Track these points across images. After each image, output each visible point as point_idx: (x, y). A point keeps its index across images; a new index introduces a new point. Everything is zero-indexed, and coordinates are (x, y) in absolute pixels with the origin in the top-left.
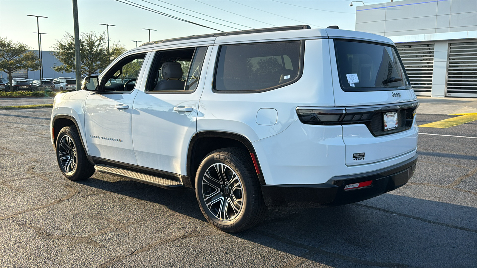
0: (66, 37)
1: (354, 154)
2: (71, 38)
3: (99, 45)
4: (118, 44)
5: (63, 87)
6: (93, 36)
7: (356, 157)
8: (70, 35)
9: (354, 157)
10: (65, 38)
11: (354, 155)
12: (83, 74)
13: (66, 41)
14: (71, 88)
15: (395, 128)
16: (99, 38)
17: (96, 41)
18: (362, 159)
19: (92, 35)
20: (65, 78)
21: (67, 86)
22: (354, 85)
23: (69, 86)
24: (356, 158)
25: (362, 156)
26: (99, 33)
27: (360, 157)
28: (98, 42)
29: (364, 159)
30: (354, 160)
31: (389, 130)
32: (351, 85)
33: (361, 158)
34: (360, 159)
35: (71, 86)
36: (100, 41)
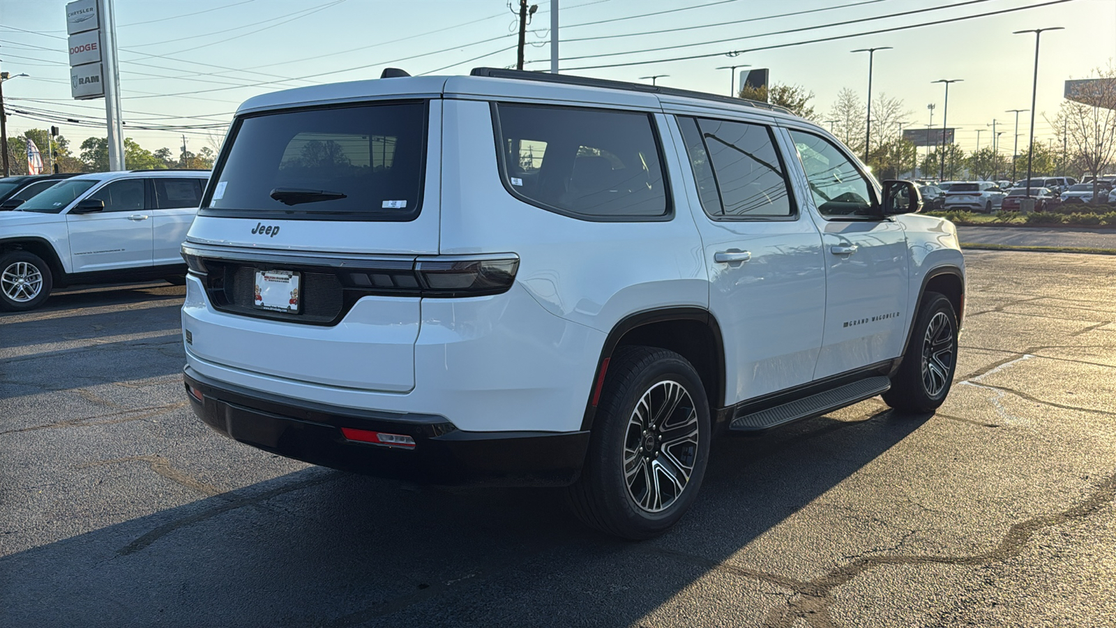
15: (286, 311)
32: (211, 204)
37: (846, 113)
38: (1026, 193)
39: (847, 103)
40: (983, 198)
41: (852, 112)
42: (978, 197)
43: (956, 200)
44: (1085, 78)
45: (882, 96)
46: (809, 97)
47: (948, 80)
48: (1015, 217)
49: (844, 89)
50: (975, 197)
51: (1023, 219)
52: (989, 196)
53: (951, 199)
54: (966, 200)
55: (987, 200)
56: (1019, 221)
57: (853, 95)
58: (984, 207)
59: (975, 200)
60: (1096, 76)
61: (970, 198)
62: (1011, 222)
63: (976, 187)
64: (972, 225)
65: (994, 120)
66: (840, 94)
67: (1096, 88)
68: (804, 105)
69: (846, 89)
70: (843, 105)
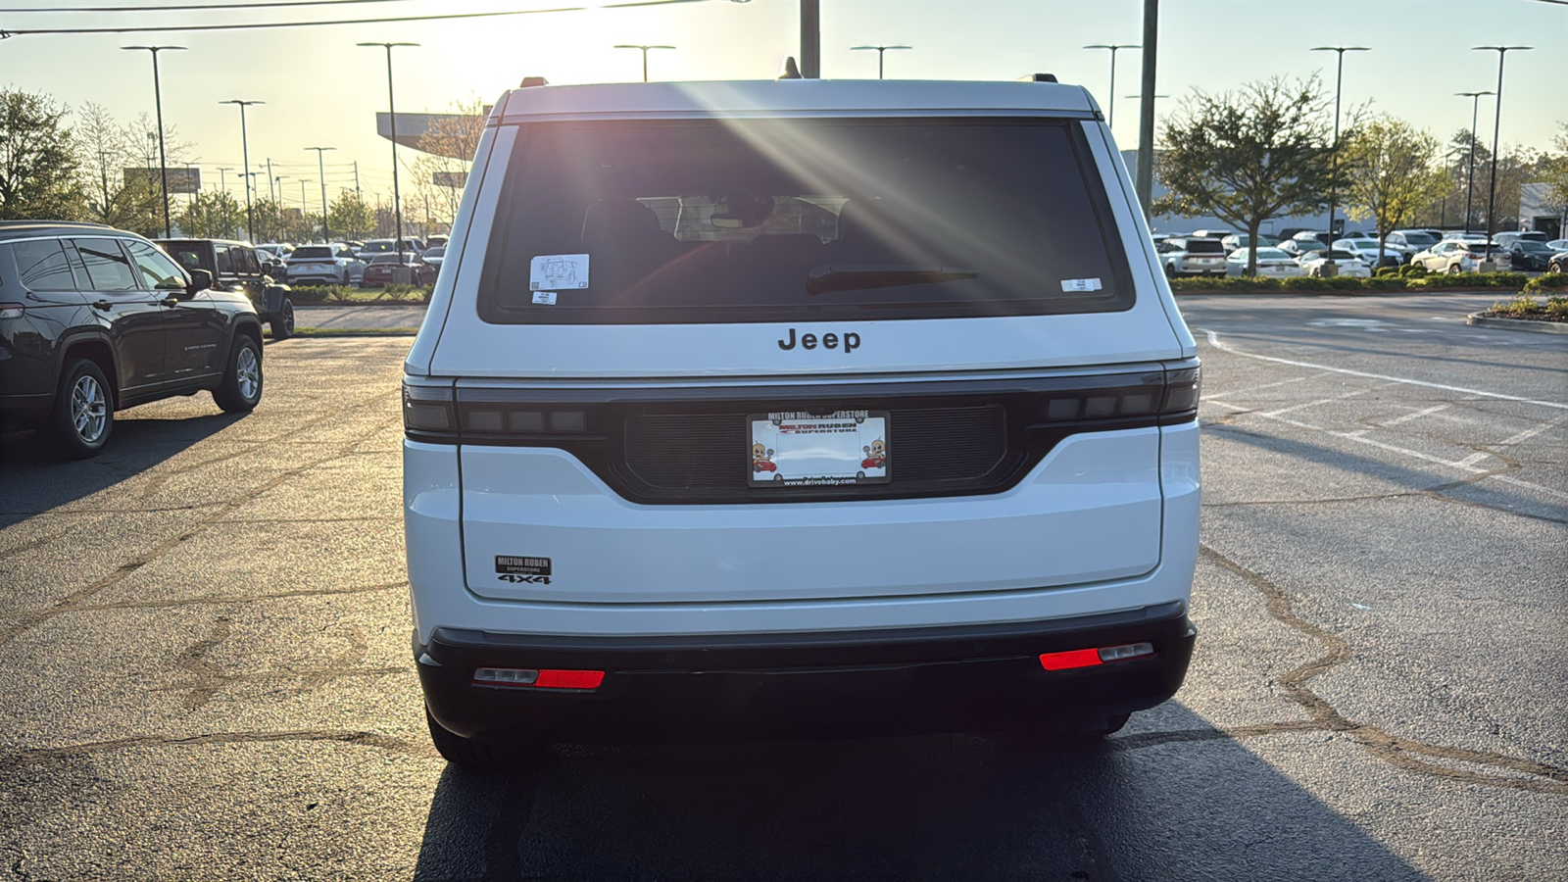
0: (1187, 103)
1: (501, 557)
2: (1204, 105)
3: (1295, 120)
4: (1362, 112)
5: (1175, 264)
6: (1279, 93)
7: (508, 569)
8: (1204, 96)
9: (500, 568)
10: (1182, 107)
11: (501, 561)
12: (1235, 222)
13: (1185, 116)
14: (1199, 267)
15: (854, 481)
16: (1297, 97)
17: (1288, 109)
18: (536, 580)
19: (1276, 90)
20: (1184, 237)
21: (1186, 261)
22: (552, 299)
23: (1193, 261)
24: (512, 572)
25: (538, 570)
26: (1298, 79)
27: (527, 573)
28: (1293, 111)
29: (547, 581)
30: (501, 578)
31: (787, 483)
32: (536, 298)
33: (535, 577)
34: (527, 579)
35: (1200, 261)
36: (1300, 109)
37: (96, 141)
38: (398, 259)
39: (95, 124)
40: (340, 267)
41: (104, 138)
42: (333, 266)
43: (302, 270)
44: (445, 113)
45: (144, 118)
46: (63, 112)
47: (244, 101)
48: (408, 292)
49: (88, 103)
50: (328, 266)
51: (420, 294)
52: (345, 264)
53: (296, 268)
54: (317, 269)
55: (343, 270)
56: (416, 296)
57: (104, 113)
58: (342, 279)
59: (329, 270)
60: (456, 111)
61: (321, 266)
62: (406, 298)
63: (327, 252)
64: (354, 304)
65: (268, 160)
66: (82, 111)
67: (458, 127)
68: (58, 126)
69: (91, 104)
70: (90, 128)
